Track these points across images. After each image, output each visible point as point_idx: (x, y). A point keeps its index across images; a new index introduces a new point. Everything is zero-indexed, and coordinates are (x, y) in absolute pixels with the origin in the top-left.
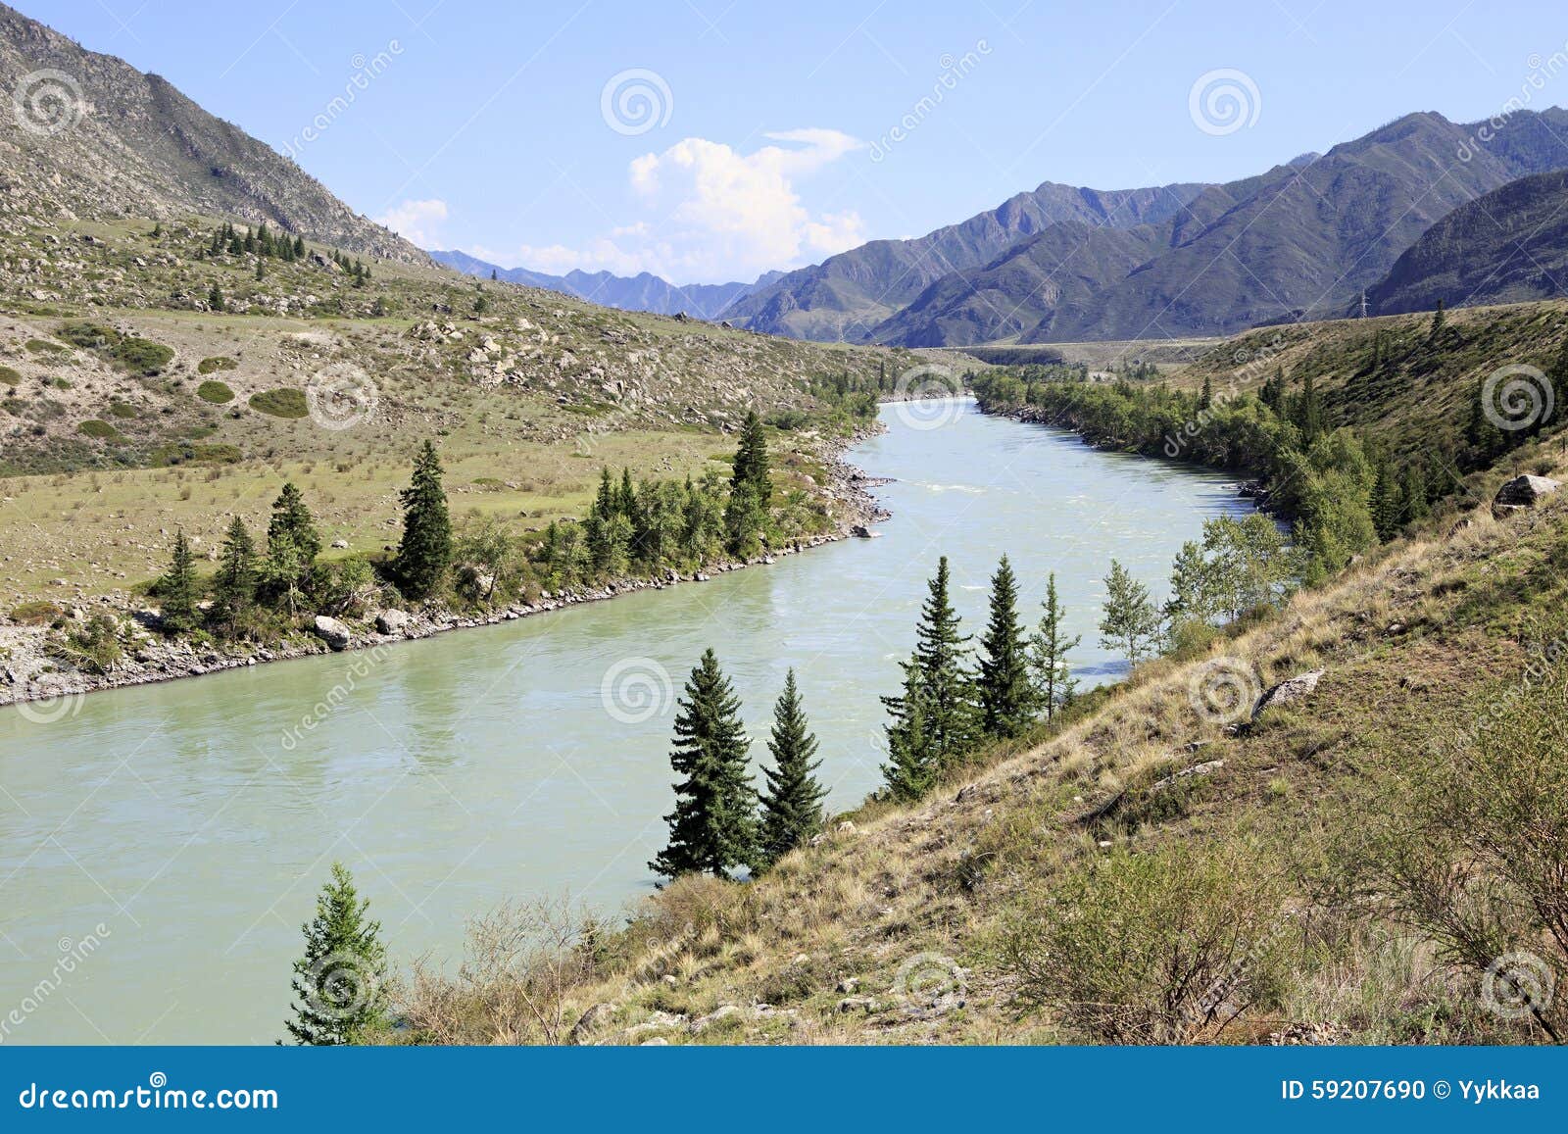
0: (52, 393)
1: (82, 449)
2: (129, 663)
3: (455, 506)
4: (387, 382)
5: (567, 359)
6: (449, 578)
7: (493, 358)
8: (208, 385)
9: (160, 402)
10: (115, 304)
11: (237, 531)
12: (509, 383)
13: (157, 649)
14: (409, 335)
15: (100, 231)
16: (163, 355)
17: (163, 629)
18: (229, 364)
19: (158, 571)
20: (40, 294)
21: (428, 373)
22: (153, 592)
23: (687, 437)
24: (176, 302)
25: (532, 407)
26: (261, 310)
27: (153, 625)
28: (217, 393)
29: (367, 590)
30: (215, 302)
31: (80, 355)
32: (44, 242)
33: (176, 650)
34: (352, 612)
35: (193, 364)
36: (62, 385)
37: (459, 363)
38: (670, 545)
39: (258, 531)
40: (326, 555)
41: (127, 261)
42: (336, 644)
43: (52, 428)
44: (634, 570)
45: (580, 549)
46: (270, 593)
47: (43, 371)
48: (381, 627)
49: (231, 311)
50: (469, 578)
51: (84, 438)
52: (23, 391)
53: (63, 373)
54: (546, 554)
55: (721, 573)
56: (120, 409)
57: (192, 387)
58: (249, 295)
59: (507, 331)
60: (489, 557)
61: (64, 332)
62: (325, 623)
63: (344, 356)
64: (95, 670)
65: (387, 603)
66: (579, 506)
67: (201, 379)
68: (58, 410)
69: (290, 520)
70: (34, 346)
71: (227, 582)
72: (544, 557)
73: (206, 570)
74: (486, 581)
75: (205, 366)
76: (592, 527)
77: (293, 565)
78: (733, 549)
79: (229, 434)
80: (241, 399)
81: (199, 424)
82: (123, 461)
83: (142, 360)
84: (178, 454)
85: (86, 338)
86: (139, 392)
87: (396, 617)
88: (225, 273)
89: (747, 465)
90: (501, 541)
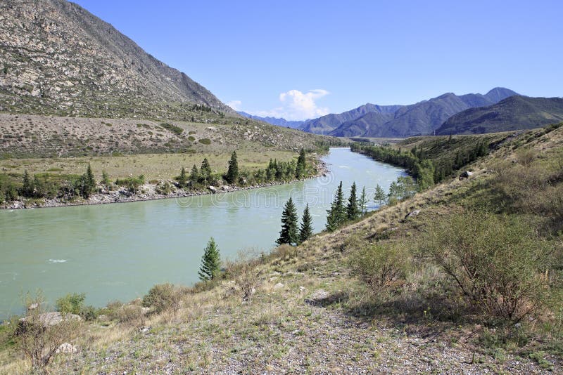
0: (159, 137)
1: (164, 149)
2: (171, 193)
3: (239, 165)
4: (227, 138)
5: (264, 135)
6: (237, 180)
7: (249, 134)
8: (190, 137)
9: (180, 140)
10: (172, 119)
11: (195, 167)
12: (252, 139)
13: (177, 191)
14: (232, 128)
15: (171, 104)
16: (182, 130)
17: (179, 187)
18: (195, 133)
19: (178, 175)
20: (158, 117)
21: (235, 137)
22: (177, 179)
23: (289, 153)
24: (185, 120)
25: (257, 145)
26: (202, 122)
27: (177, 186)
28: (192, 139)
29: (220, 181)
30: (193, 120)
31: (165, 129)
32: (159, 106)
33: (181, 191)
34: (217, 185)
35: (188, 133)
36: (161, 135)
37: (242, 135)
38: (284, 175)
39: (199, 168)
40: (212, 173)
41: (175, 110)
42: (214, 192)
43: (159, 144)
44: (276, 180)
45: (265, 175)
46: (201, 180)
47: (158, 133)
48: (223, 189)
49: (195, 122)
50: (241, 180)
51: (165, 147)
52: (154, 136)
53: (161, 133)
54: (258, 176)
55: (294, 182)
56: (172, 141)
57: (187, 137)
58: (199, 119)
59: (252, 129)
60: (246, 176)
61: (162, 125)
62: (212, 187)
63: (218, 132)
64: (165, 194)
65: (224, 184)
66: (265, 166)
67: (189, 136)
68: (160, 141)
69: (205, 165)
70: (156, 127)
71: (192, 178)
72: (257, 176)
73: (188, 175)
74: (245, 181)
75: (190, 133)
76: (268, 171)
77: (206, 175)
78: (297, 177)
79: (194, 147)
80: (197, 140)
81: (188, 145)
82: (173, 152)
83: (177, 131)
84: (184, 151)
85: (168, 127)
86: (176, 138)
87: (226, 187)
88: (195, 114)
89: (301, 160)
90: (248, 173)
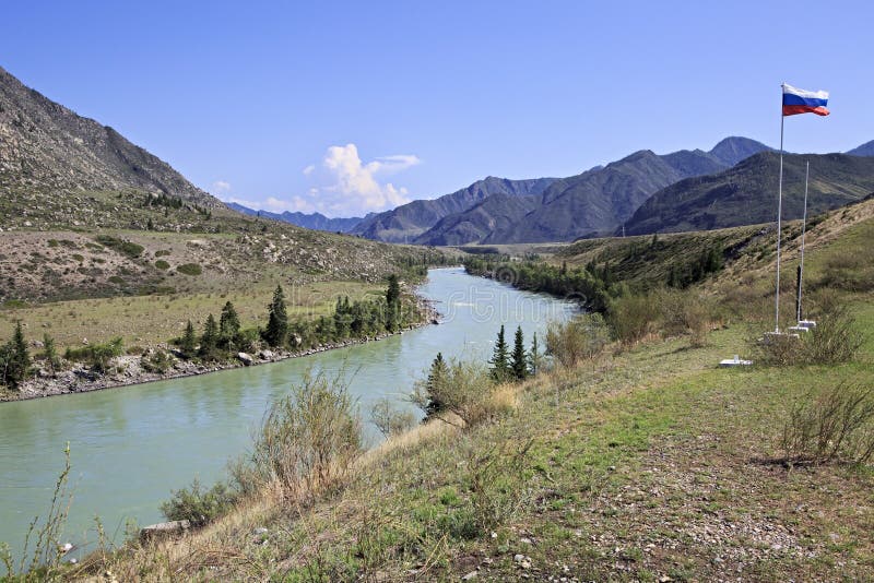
0: (97, 265)
1: (111, 288)
2: (171, 370)
4: (231, 261)
5: (302, 252)
6: (286, 337)
7: (273, 251)
8: (159, 262)
9: (141, 269)
10: (108, 227)
11: (211, 319)
12: (280, 261)
13: (181, 364)
14: (238, 240)
15: (98, 196)
16: (140, 249)
17: (183, 357)
18: (167, 253)
19: (182, 335)
20: (77, 223)
21: (247, 257)
22: (177, 343)
23: (355, 284)
24: (133, 227)
25: (290, 271)
26: (168, 230)
27: (179, 355)
28: (164, 265)
29: (256, 344)
30: (150, 226)
31: (106, 249)
32: (74, 200)
33: (189, 365)
34: (252, 352)
35: (153, 253)
36: (101, 261)
37: (259, 252)
38: (365, 326)
39: (217, 319)
40: (241, 330)
41: (111, 209)
42: (247, 363)
43: (98, 279)
44: (352, 336)
45: (333, 328)
46: (222, 343)
47: (93, 256)
48: (263, 357)
49: (156, 230)
50: (293, 338)
51: (111, 283)
52: (86, 264)
53: (101, 256)
54: (322, 325)
55: (383, 338)
56: (125, 272)
57: (153, 262)
58: (163, 223)
59: (277, 241)
60: (300, 331)
61: (99, 239)
62: (243, 355)
63: (213, 250)
64: (160, 372)
65: (263, 348)
66: (329, 310)
67: (156, 259)
68: (100, 272)
69: (229, 315)
70: (88, 245)
71: (206, 339)
72: (319, 330)
73: (199, 332)
74: (299, 340)
75: (158, 254)
76: (336, 318)
77: (230, 333)
78: (389, 328)
79: (170, 282)
80: (173, 268)
81: (157, 278)
82: (128, 293)
83: (132, 251)
84: (152, 289)
85: (111, 243)
86: (132, 265)
87: (268, 353)
88: (151, 213)
89: (392, 295)
90: (306, 324)
